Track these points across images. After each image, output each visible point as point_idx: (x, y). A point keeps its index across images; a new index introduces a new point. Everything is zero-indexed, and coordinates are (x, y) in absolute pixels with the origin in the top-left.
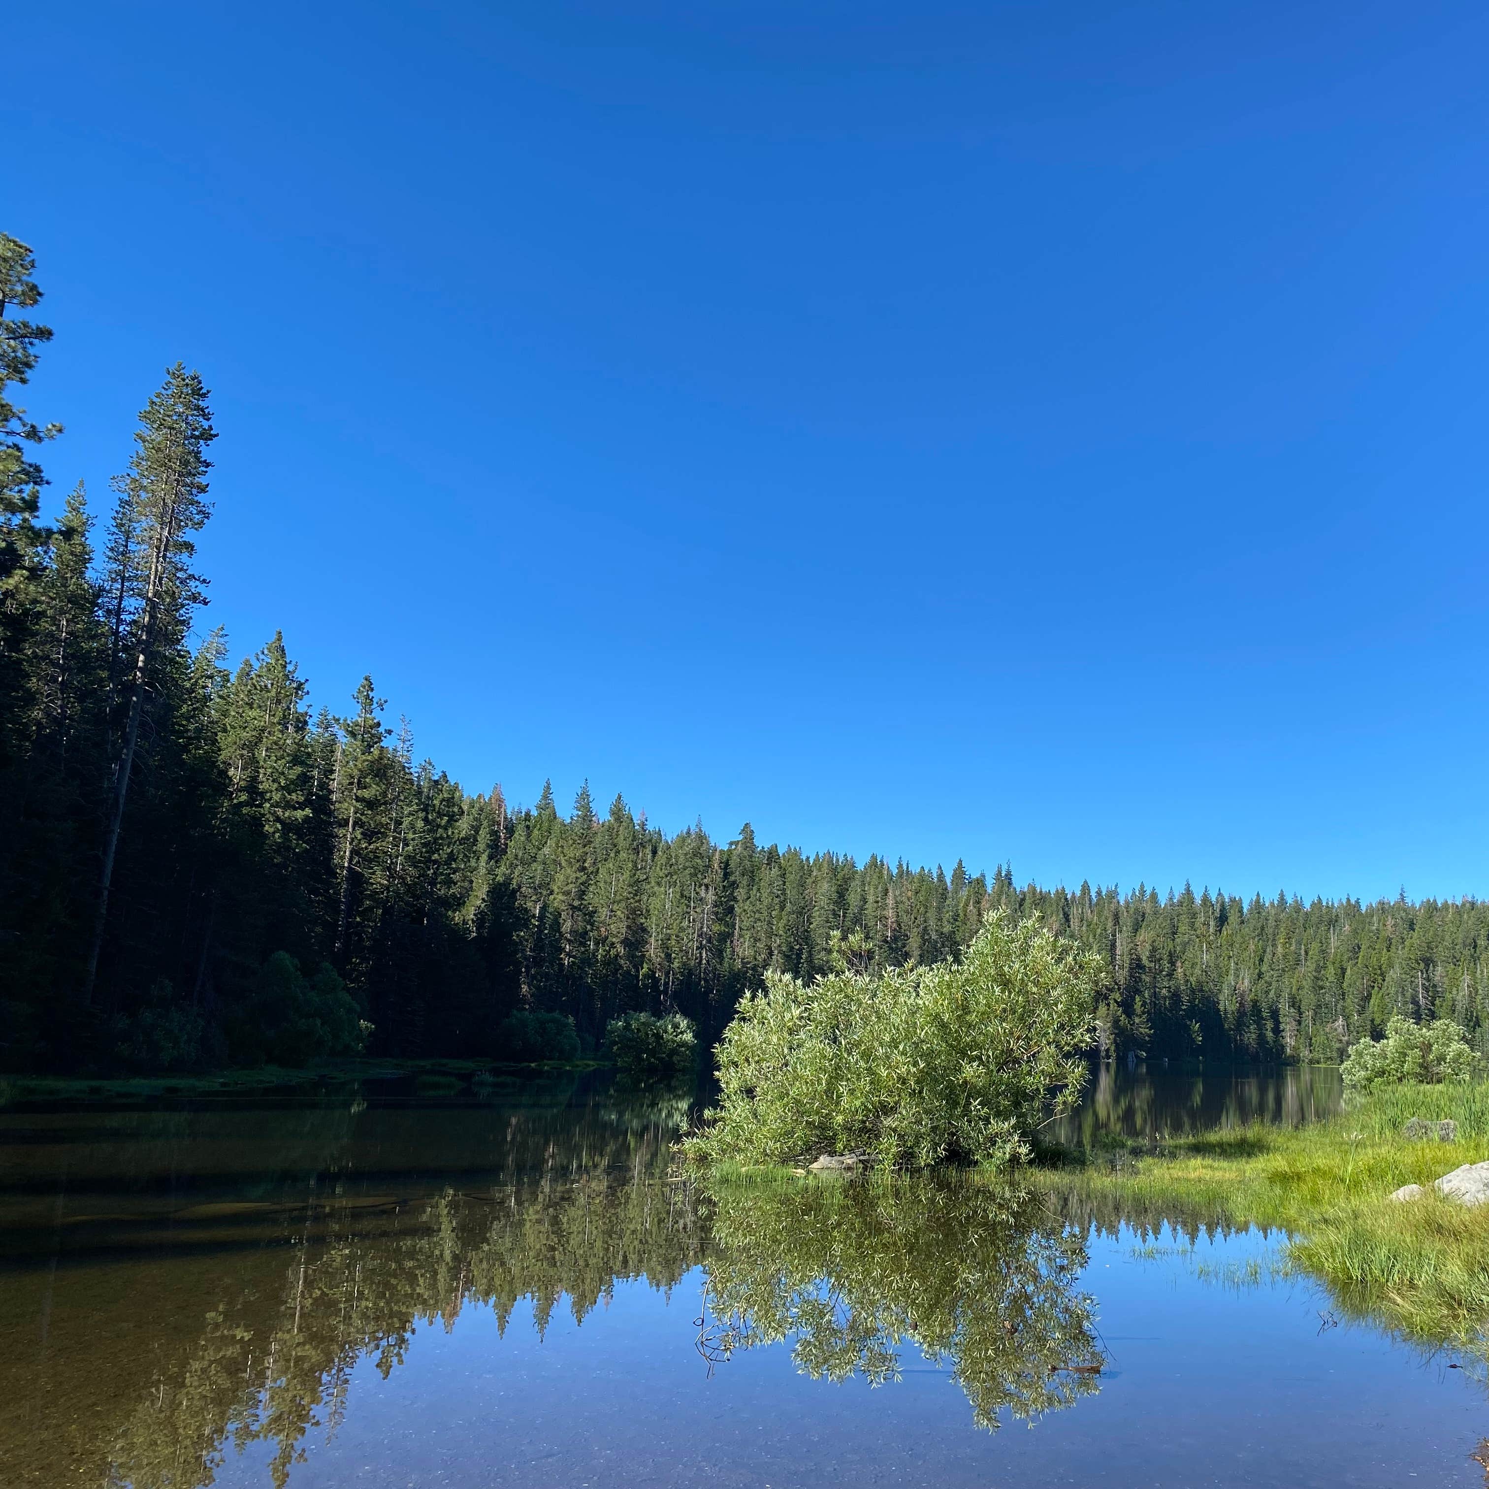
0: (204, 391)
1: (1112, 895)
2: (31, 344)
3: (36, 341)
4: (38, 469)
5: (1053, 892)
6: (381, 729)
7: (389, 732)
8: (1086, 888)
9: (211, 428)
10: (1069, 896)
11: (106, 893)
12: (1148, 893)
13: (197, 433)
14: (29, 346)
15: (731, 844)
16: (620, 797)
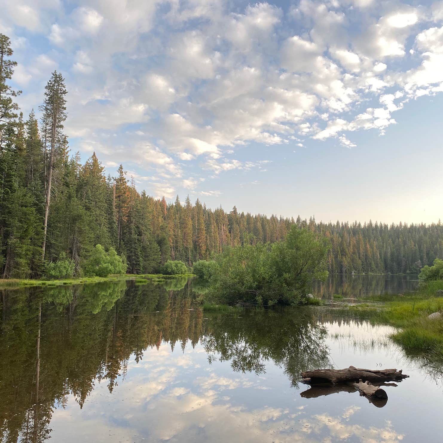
0: (63, 79)
1: (346, 225)
2: (12, 67)
3: (13, 66)
4: (17, 105)
5: (328, 224)
6: (126, 180)
7: (128, 181)
8: (338, 223)
9: (66, 90)
10: (333, 226)
11: (46, 228)
12: (358, 224)
13: (62, 92)
14: (11, 68)
15: (231, 212)
16: (198, 199)
